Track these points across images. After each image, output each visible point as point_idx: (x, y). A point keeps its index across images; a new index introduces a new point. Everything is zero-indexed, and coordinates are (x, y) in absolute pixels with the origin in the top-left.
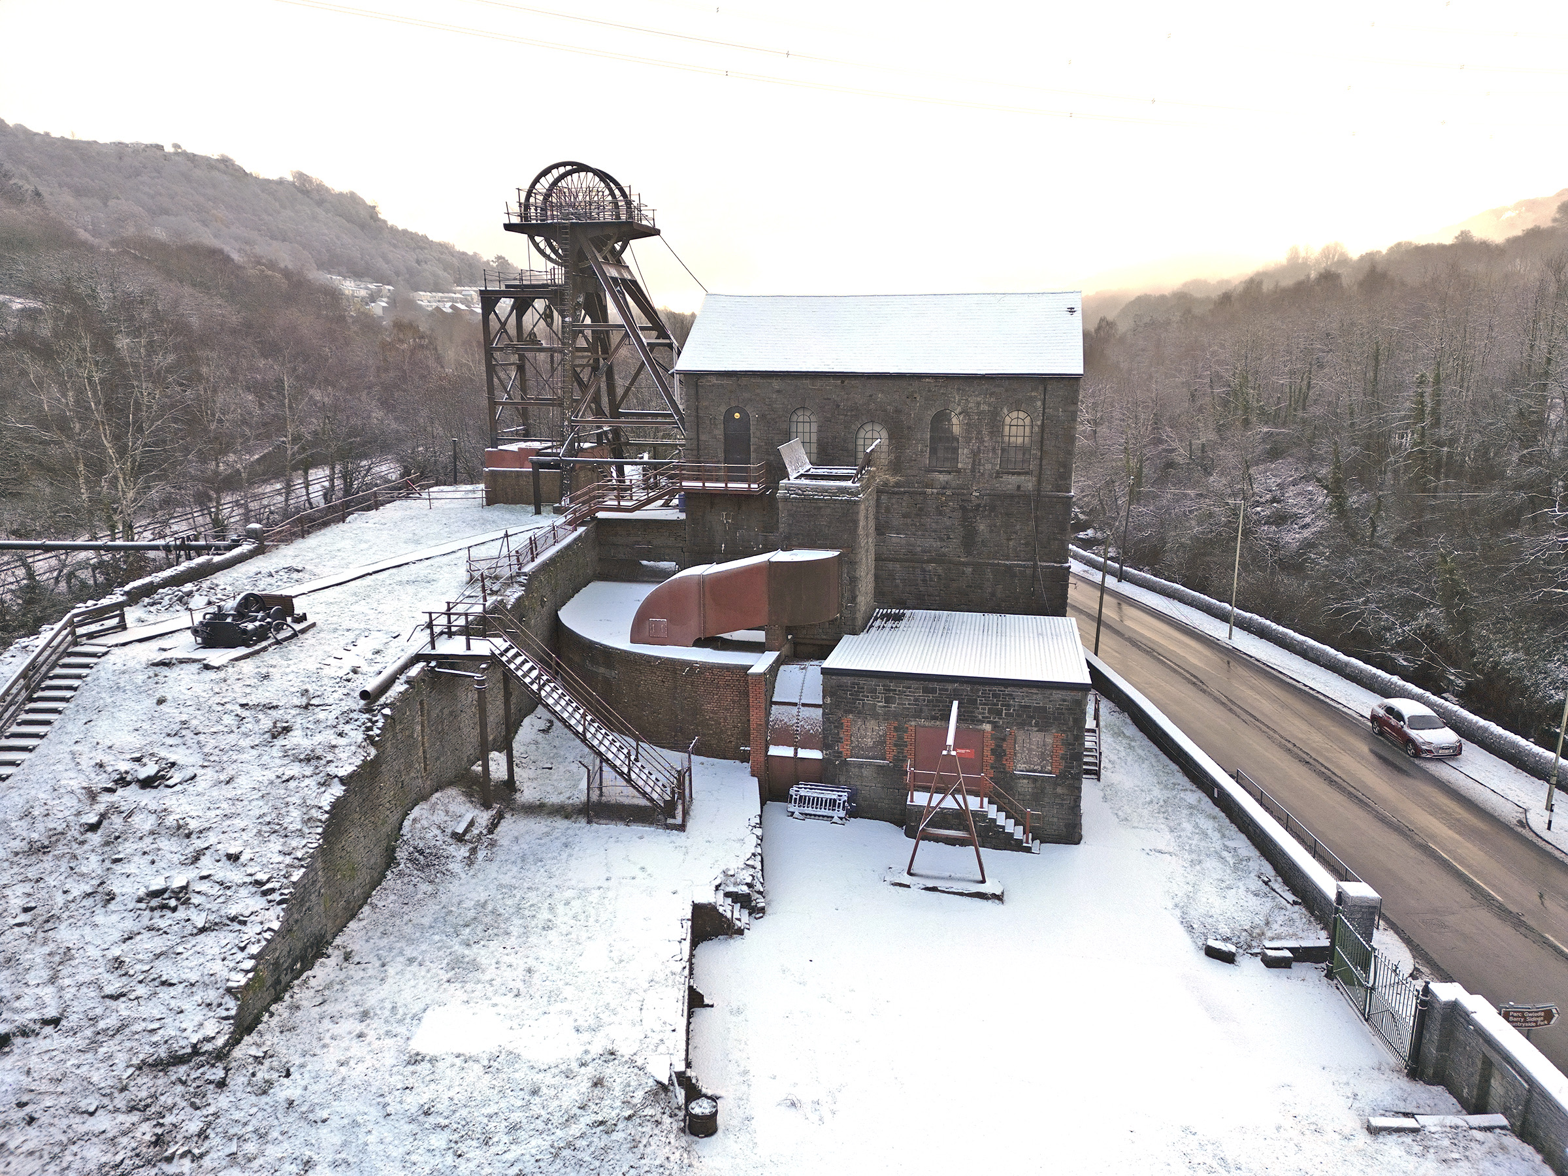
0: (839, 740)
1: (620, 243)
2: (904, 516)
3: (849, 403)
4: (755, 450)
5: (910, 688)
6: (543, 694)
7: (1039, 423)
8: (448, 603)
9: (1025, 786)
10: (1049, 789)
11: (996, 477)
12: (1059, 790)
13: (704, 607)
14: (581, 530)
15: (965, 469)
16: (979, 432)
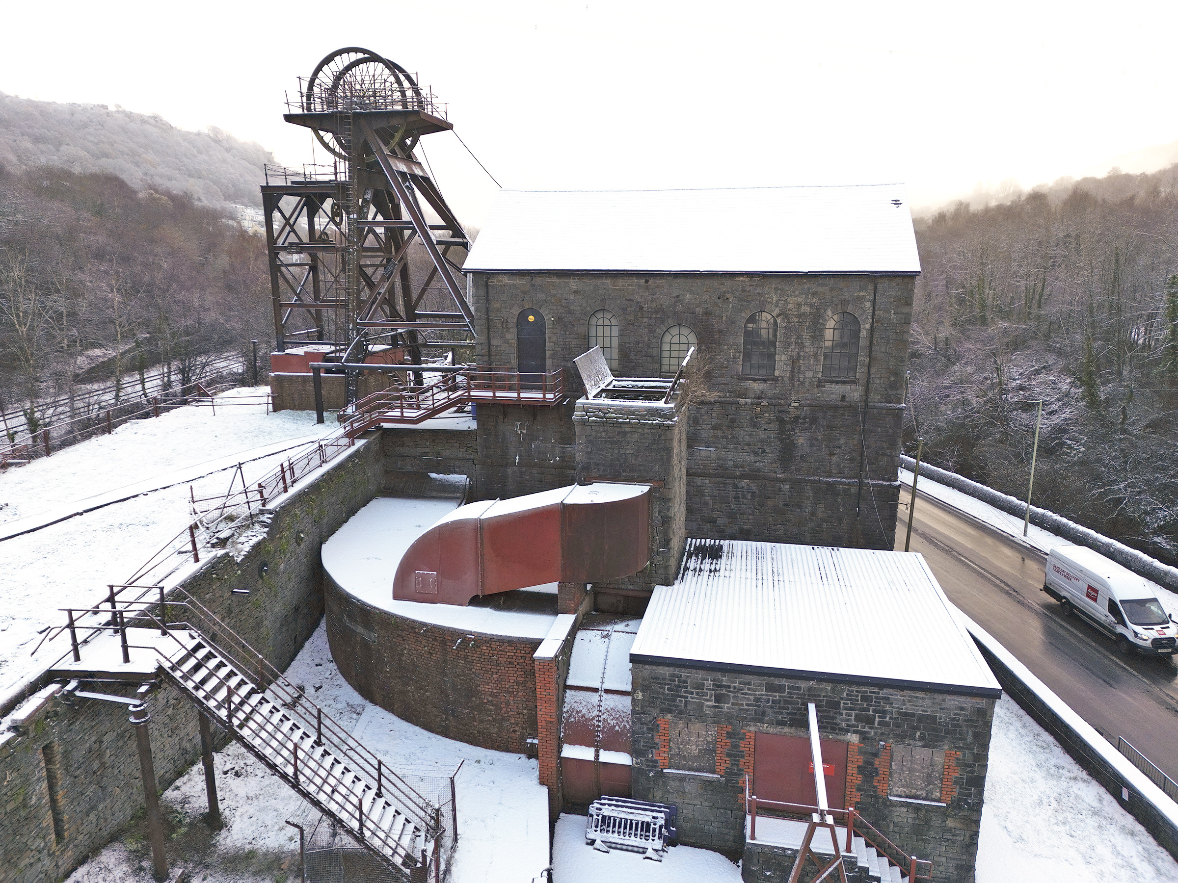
0: (654, 746)
1: (410, 139)
2: (715, 427)
3: (654, 305)
4: (552, 357)
5: (749, 684)
6: (236, 722)
7: (868, 326)
8: (111, 587)
9: (903, 817)
10: (936, 821)
11: (818, 386)
12: (950, 823)
13: (482, 558)
14: (360, 443)
15: (782, 377)
16: (799, 337)
